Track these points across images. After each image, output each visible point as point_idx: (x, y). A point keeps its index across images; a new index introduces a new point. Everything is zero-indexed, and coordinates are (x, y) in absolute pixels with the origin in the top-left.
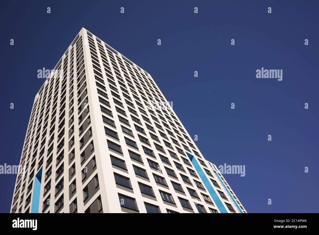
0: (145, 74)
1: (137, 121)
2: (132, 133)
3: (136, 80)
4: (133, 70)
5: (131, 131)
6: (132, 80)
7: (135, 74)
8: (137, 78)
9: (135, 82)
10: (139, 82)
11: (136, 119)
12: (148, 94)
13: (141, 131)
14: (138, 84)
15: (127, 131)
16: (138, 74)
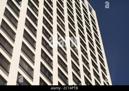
0: (88, 8)
1: (47, 61)
2: (33, 73)
3: (81, 23)
4: (82, 8)
5: (32, 70)
6: (76, 21)
7: (83, 14)
8: (84, 20)
9: (79, 26)
10: (85, 27)
11: (47, 58)
12: (90, 46)
13: (47, 75)
14: (82, 30)
15: (26, 67)
16: (87, 15)
